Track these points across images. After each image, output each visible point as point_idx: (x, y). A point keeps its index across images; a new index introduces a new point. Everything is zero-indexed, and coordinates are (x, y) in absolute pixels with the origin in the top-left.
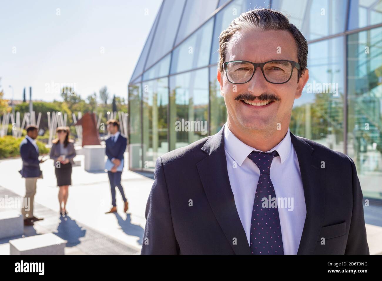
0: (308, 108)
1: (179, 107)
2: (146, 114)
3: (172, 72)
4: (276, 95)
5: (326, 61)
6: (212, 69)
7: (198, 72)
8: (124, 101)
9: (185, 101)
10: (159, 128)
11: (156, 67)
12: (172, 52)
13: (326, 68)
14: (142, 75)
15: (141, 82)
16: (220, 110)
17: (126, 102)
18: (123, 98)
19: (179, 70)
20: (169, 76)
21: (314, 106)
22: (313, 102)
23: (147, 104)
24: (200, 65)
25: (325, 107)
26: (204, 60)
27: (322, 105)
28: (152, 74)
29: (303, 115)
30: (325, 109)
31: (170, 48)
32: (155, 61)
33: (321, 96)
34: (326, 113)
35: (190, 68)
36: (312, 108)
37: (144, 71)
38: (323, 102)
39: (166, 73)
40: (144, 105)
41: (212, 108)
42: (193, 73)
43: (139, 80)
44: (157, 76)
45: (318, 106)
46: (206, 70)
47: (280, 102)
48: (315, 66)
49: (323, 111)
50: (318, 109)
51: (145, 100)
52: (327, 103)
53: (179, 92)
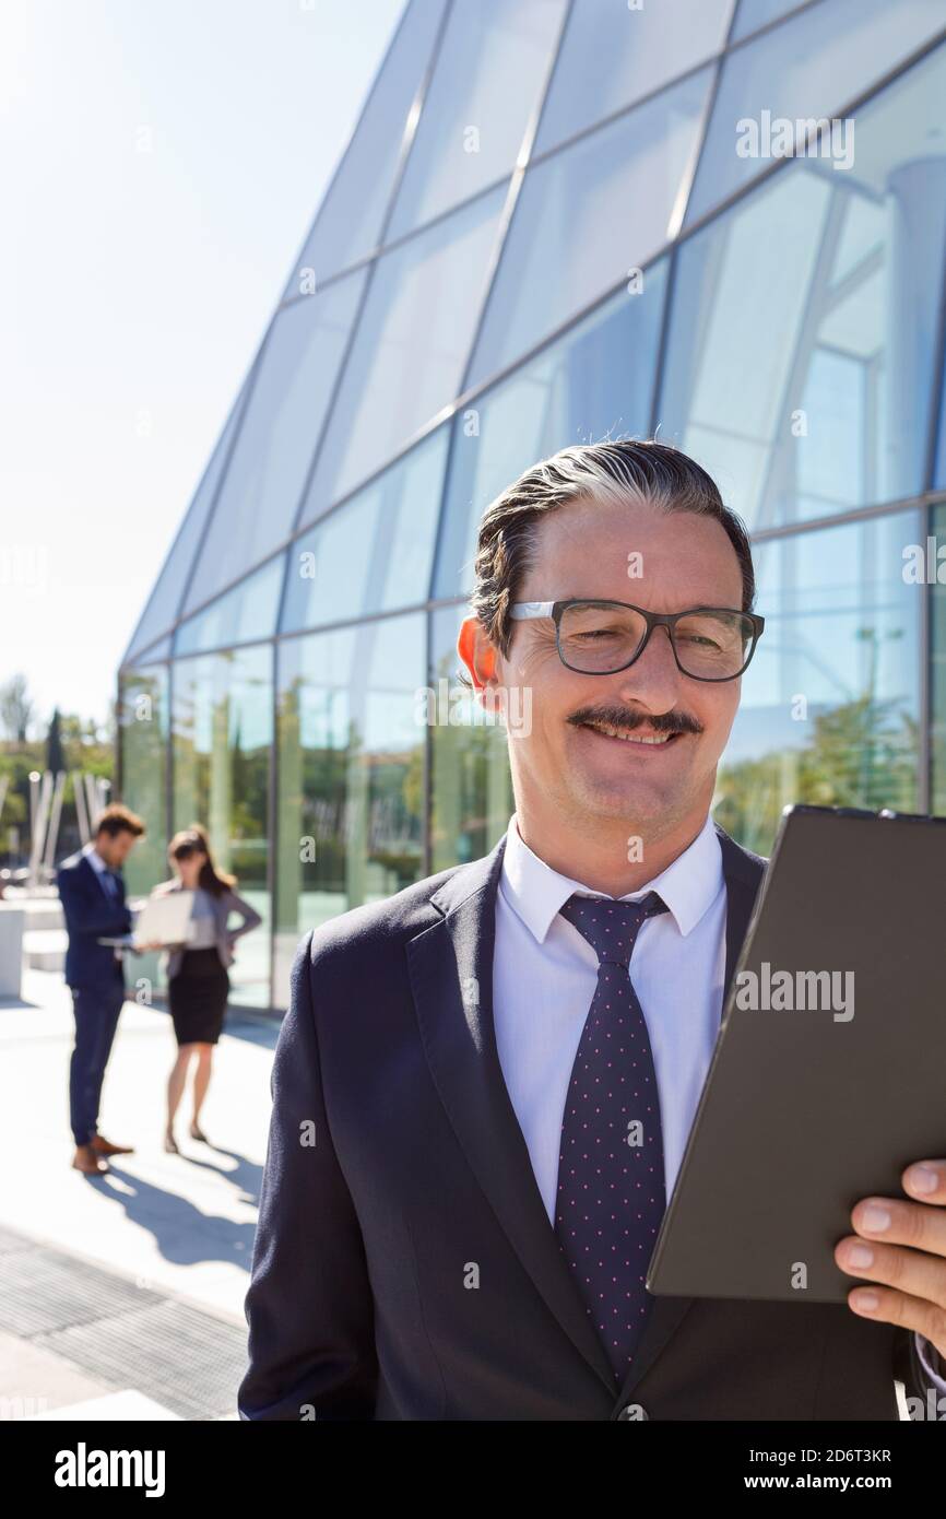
0: (788, 766)
1: (311, 757)
2: (185, 785)
3: (287, 627)
4: (695, 716)
5: (852, 598)
6: (440, 617)
7: (386, 628)
8: (93, 733)
9: (330, 735)
10: (234, 836)
11: (227, 604)
12: (288, 550)
13: (853, 623)
14: (173, 634)
15: (169, 662)
16: (463, 772)
17: (105, 736)
18: (92, 722)
19: (315, 617)
20: (275, 640)
21: (811, 761)
22: (809, 745)
23: (189, 743)
24: (392, 601)
25: (853, 763)
26: (409, 581)
27: (839, 758)
28: (209, 631)
29: (768, 793)
30: (853, 772)
31: (282, 536)
32: (222, 582)
33: (835, 724)
34: (854, 786)
35: (354, 610)
36: (802, 769)
37: (181, 620)
38: (843, 748)
39: (267, 629)
40: (178, 749)
41: (439, 761)
42: (367, 629)
43: (162, 651)
44: (227, 640)
45: (823, 759)
46: (419, 620)
47: (700, 738)
48: (815, 613)
49: (843, 782)
50: (825, 770)
51: (179, 730)
52: (855, 749)
53: (310, 698)
